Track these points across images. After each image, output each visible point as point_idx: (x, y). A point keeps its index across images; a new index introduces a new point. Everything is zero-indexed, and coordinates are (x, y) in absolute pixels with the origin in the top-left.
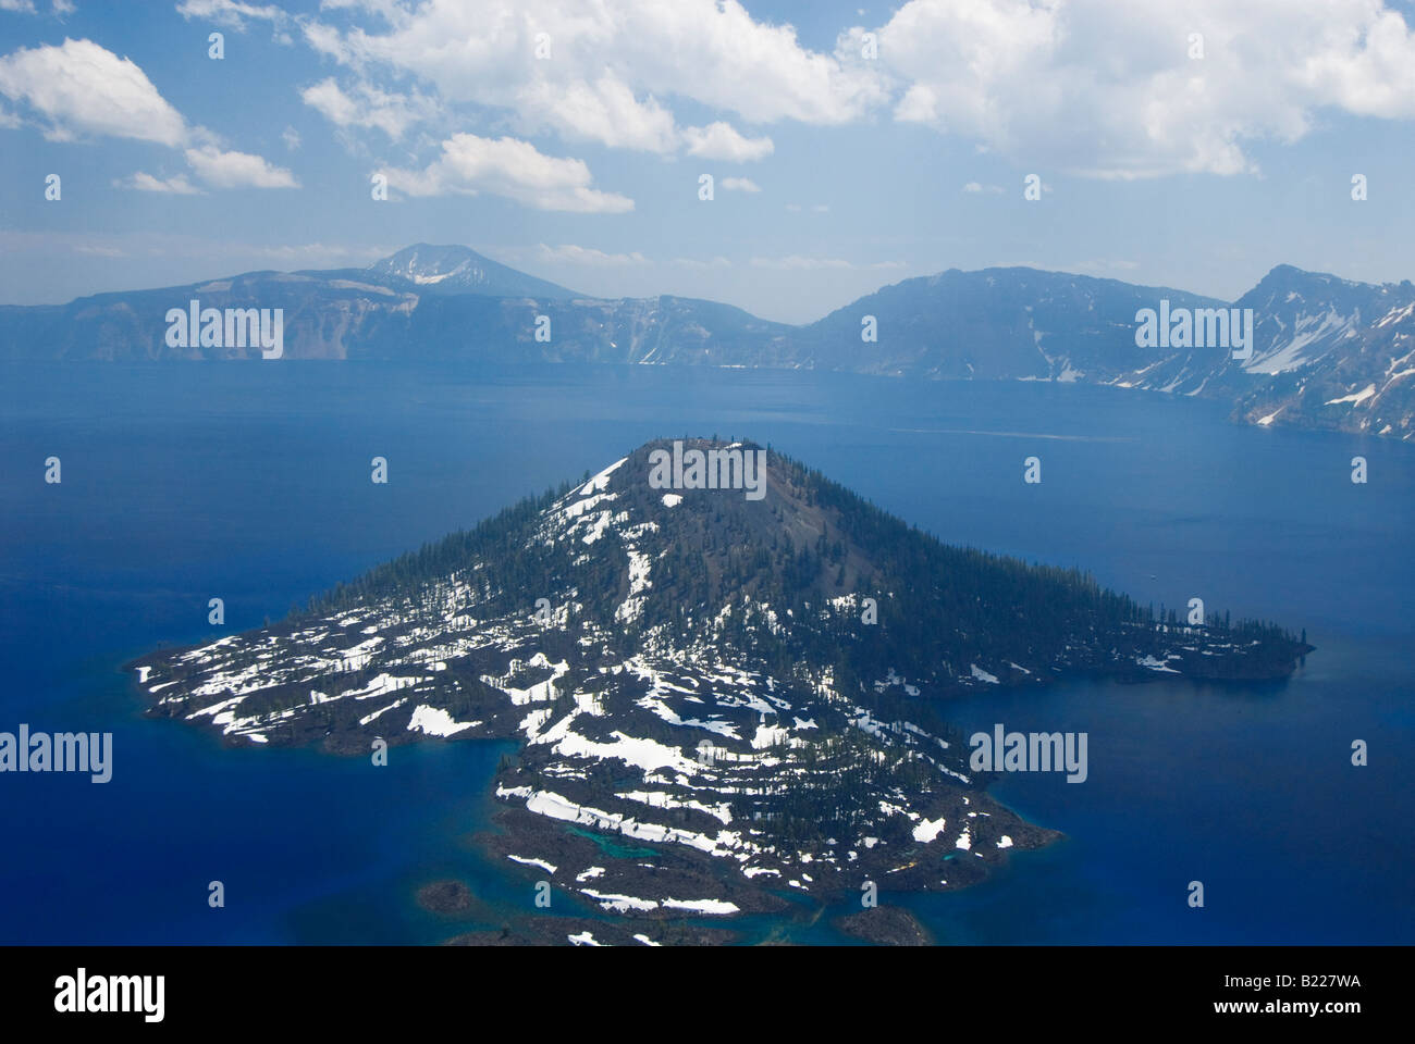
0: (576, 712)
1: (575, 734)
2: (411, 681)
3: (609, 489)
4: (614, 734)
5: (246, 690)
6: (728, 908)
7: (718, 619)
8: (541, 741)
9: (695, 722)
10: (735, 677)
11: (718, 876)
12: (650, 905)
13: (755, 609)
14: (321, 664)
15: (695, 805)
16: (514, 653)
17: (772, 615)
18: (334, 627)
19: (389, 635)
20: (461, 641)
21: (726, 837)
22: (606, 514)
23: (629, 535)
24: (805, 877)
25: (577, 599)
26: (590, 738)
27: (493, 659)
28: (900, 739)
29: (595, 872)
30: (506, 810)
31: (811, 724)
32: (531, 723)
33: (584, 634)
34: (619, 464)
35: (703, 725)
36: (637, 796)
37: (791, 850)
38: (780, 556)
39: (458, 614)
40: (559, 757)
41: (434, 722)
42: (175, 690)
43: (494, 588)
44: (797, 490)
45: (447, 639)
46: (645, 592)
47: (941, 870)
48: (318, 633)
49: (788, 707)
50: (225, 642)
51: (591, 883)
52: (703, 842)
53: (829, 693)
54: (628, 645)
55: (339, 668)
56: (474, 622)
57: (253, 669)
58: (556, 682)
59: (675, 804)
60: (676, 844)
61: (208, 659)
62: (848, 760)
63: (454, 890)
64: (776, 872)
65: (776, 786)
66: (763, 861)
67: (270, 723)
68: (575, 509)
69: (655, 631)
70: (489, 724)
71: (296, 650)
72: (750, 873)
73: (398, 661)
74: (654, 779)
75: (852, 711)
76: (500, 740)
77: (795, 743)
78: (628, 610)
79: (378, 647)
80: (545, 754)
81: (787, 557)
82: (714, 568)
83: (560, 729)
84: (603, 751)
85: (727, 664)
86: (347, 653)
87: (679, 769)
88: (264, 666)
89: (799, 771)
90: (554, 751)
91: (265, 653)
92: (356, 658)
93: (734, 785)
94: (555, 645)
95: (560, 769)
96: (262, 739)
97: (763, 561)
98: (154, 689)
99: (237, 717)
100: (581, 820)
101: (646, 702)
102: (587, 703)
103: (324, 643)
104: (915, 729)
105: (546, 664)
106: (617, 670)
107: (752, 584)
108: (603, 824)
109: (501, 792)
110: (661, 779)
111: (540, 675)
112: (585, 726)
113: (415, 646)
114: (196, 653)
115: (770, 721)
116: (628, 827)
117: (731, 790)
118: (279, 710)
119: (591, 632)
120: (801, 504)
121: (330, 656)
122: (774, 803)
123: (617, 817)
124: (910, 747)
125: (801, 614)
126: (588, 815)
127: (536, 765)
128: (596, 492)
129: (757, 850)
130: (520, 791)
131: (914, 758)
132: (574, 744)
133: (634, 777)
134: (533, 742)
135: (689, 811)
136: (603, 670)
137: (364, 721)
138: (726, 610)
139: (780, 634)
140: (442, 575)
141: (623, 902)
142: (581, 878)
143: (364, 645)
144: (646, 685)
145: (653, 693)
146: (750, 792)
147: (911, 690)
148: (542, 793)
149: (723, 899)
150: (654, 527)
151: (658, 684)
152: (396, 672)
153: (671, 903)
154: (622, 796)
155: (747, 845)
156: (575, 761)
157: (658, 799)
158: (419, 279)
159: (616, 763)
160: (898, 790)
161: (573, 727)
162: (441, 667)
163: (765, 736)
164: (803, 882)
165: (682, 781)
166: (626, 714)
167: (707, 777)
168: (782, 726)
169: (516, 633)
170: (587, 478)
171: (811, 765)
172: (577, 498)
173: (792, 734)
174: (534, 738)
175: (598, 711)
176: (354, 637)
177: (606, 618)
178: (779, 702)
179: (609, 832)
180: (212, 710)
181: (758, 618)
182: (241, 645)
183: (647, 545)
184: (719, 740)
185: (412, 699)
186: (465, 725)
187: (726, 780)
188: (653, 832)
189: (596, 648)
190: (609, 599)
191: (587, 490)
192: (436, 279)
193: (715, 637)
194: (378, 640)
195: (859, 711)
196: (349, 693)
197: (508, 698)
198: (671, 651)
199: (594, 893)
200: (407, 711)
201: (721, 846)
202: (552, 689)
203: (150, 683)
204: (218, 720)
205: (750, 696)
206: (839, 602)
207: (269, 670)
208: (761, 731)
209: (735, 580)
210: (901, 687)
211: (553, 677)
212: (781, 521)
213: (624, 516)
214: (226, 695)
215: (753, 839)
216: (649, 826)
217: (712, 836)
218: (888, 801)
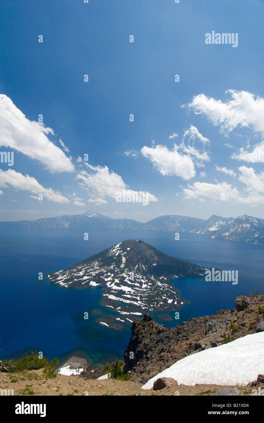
0: (115, 282)
1: (115, 286)
2: (90, 277)
3: (119, 247)
4: (121, 286)
5: (64, 279)
6: (140, 314)
7: (136, 267)
8: (110, 287)
9: (133, 284)
10: (139, 276)
11: (138, 309)
12: (128, 313)
13: (141, 266)
14: (76, 275)
15: (134, 297)
16: (105, 273)
17: (144, 267)
18: (78, 269)
19: (86, 270)
20: (97, 271)
21: (139, 302)
22: (119, 251)
23: (122, 254)
24: (152, 309)
25: (115, 264)
26: (117, 286)
27: (102, 274)
28: (164, 286)
29: (119, 308)
30: (105, 298)
31: (151, 284)
32: (108, 284)
33: (116, 270)
34: (120, 243)
35: (135, 284)
36: (125, 296)
37: (149, 304)
38: (145, 258)
39: (96, 267)
40: (113, 289)
41: (93, 284)
42: (54, 279)
43: (102, 262)
44: (147, 247)
45: (95, 270)
46: (125, 263)
47: (173, 308)
48: (75, 270)
49: (147, 281)
50: (61, 271)
51: (119, 310)
52: (136, 303)
53: (153, 279)
54: (122, 272)
55: (79, 275)
56: (99, 268)
57: (66, 275)
58: (112, 277)
59: (131, 297)
60: (131, 303)
61: (59, 274)
62: (157, 290)
63: (98, 311)
64: (147, 308)
65: (146, 294)
66: (145, 306)
67: (68, 284)
68: (114, 250)
69: (126, 269)
70: (102, 284)
71: (72, 272)
72: (143, 308)
73: (88, 274)
74: (127, 293)
75: (157, 282)
76: (103, 287)
77: (149, 287)
78: (122, 266)
79: (84, 272)
80: (110, 289)
81: (146, 258)
82: (135, 260)
83: (113, 285)
84: (119, 288)
85: (137, 274)
86: (80, 273)
87: (131, 291)
88: (67, 275)
89: (150, 292)
90: (112, 288)
91: (67, 272)
92: (81, 273)
93: (140, 294)
94: (112, 271)
95: (113, 291)
96: (67, 286)
97: (142, 258)
98: (50, 279)
99: (63, 283)
100: (117, 300)
101: (126, 280)
102: (117, 281)
103: (76, 271)
104: (167, 285)
105: (110, 274)
106: (121, 275)
107: (141, 262)
108: (120, 300)
109: (104, 295)
110: (129, 293)
111: (109, 276)
112: (117, 284)
113: (90, 272)
114: (57, 273)
115: (145, 283)
116: (124, 301)
117: (139, 295)
118: (70, 282)
119: (117, 269)
120: (148, 250)
121: (77, 273)
122: (146, 297)
123: (122, 299)
124: (166, 288)
125: (148, 267)
126: (118, 299)
127: (109, 291)
128: (117, 248)
129: (144, 304)
130: (107, 295)
131: (167, 290)
132: (115, 287)
133: (124, 292)
134: (109, 287)
135: (133, 298)
136: (119, 275)
137: (83, 284)
138: (137, 266)
139: (145, 270)
140: (94, 260)
141: (124, 313)
142: (117, 309)
143: (82, 271)
144: (125, 278)
145: (127, 279)
146: (142, 295)
147: (165, 279)
148: (111, 295)
149: (140, 313)
150: (126, 253)
151: (127, 278)
152: (87, 276)
153: (132, 313)
154: (123, 296)
155: (143, 304)
156: (115, 290)
157: (128, 296)
158: (89, 216)
159: (121, 290)
160: (165, 295)
161: (115, 284)
162: (94, 275)
163: (144, 286)
164: (152, 310)
165: (132, 293)
166: (122, 282)
167: (136, 292)
168: (146, 284)
169: (106, 270)
170: (116, 245)
171: (151, 291)
172: (114, 248)
173: (148, 286)
174: (109, 286)
175: (118, 282)
176: (81, 270)
177: (119, 267)
178: (146, 280)
179: (121, 301)
180: (59, 282)
181: (142, 267)
182: (64, 272)
183: (125, 256)
184: (137, 286)
185: (90, 280)
186: (98, 284)
187: (139, 293)
188: (128, 301)
189: (118, 272)
190: (119, 264)
191: (116, 247)
192: (91, 216)
193: (136, 270)
194: (84, 271)
195: (158, 282)
196: (80, 279)
197: (105, 280)
198: (129, 272)
199: (120, 312)
200: (89, 282)
201: (139, 304)
202: (111, 278)
203: (50, 278)
204: (60, 284)
205: (141, 280)
206: (154, 265)
207: (68, 275)
208: (143, 285)
209: (138, 261)
210: (164, 278)
211: (111, 277)
212: (145, 252)
213: (121, 251)
214: (61, 279)
215: (143, 303)
216: (127, 300)
217: (137, 302)
218: (164, 296)
